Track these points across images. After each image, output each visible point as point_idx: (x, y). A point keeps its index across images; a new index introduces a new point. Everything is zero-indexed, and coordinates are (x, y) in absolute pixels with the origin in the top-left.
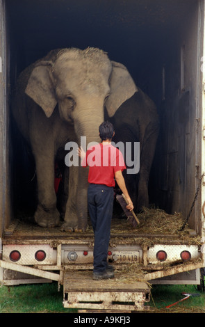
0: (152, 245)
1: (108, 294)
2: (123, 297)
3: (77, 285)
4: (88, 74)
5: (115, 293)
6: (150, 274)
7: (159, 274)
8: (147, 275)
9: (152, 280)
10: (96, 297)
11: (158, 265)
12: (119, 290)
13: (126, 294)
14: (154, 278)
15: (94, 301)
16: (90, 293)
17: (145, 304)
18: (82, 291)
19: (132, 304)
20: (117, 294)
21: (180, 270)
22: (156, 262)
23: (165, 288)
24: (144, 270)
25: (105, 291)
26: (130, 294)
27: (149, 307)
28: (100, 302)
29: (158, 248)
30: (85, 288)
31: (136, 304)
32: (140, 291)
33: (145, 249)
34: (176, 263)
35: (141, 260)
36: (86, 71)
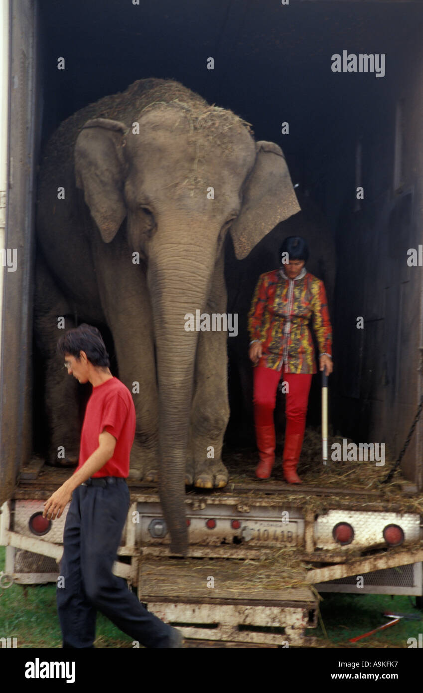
0: (325, 512)
1: (229, 609)
2: (261, 616)
3: (167, 589)
4: (195, 166)
5: (244, 607)
6: (318, 571)
7: (338, 572)
8: (311, 574)
9: (323, 583)
10: (204, 614)
11: (336, 553)
12: (254, 602)
13: (268, 610)
14: (326, 579)
15: (200, 621)
16: (193, 606)
17: (307, 632)
18: (176, 600)
19: (280, 631)
20: (248, 609)
21: (382, 564)
22: (331, 546)
23: (348, 599)
24: (307, 563)
25: (225, 602)
26: (276, 610)
27: (314, 638)
28: (214, 626)
29: (336, 517)
30: (182, 594)
31: (289, 631)
32: (296, 604)
33: (310, 517)
34: (373, 551)
35: (300, 541)
36: (192, 160)
